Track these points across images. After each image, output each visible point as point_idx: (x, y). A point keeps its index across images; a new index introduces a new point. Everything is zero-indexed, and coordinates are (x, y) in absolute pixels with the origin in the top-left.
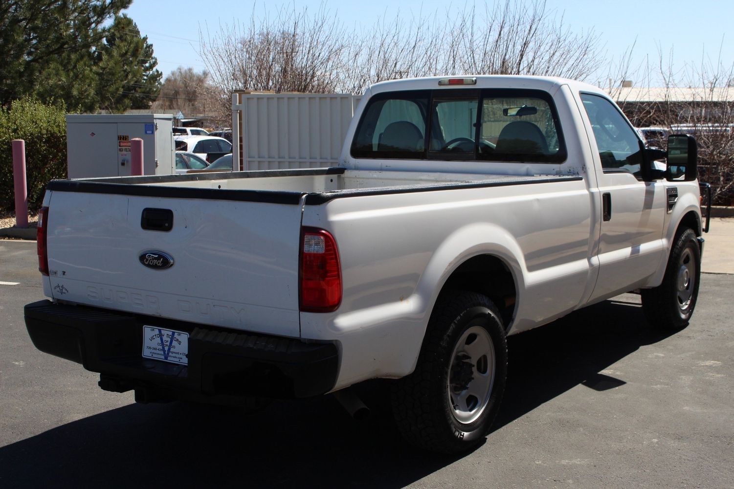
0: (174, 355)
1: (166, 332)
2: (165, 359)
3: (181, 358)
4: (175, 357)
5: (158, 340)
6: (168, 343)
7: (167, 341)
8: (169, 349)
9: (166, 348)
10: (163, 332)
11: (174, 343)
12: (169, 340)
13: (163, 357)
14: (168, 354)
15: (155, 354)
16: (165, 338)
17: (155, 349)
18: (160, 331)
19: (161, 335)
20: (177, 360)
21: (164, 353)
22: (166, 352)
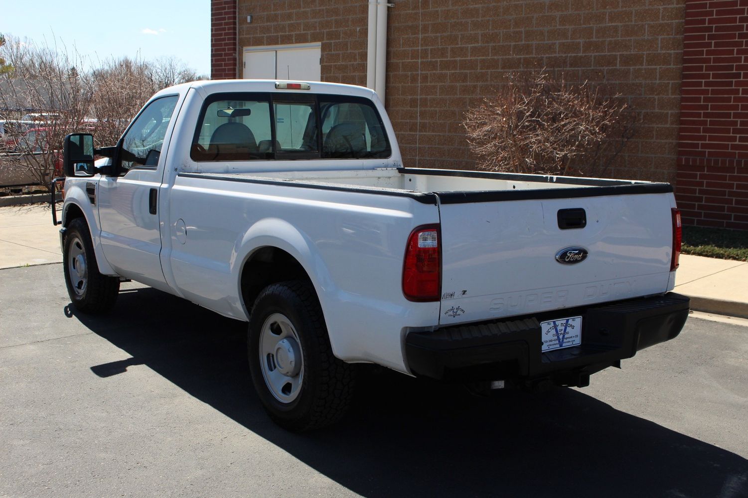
0: (568, 340)
1: (560, 322)
2: (560, 347)
3: (574, 341)
4: (569, 342)
5: (554, 332)
6: (563, 332)
7: (562, 330)
8: (564, 336)
9: (561, 337)
10: (557, 323)
11: (569, 329)
12: (563, 328)
13: (558, 346)
14: (563, 341)
15: (550, 345)
16: (559, 328)
17: (551, 341)
18: (554, 323)
19: (555, 326)
20: (571, 343)
21: (559, 342)
22: (561, 340)
